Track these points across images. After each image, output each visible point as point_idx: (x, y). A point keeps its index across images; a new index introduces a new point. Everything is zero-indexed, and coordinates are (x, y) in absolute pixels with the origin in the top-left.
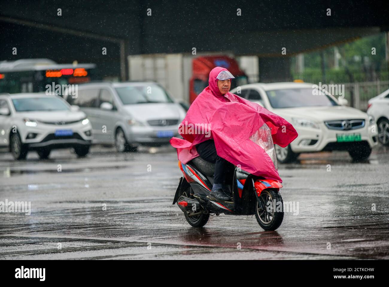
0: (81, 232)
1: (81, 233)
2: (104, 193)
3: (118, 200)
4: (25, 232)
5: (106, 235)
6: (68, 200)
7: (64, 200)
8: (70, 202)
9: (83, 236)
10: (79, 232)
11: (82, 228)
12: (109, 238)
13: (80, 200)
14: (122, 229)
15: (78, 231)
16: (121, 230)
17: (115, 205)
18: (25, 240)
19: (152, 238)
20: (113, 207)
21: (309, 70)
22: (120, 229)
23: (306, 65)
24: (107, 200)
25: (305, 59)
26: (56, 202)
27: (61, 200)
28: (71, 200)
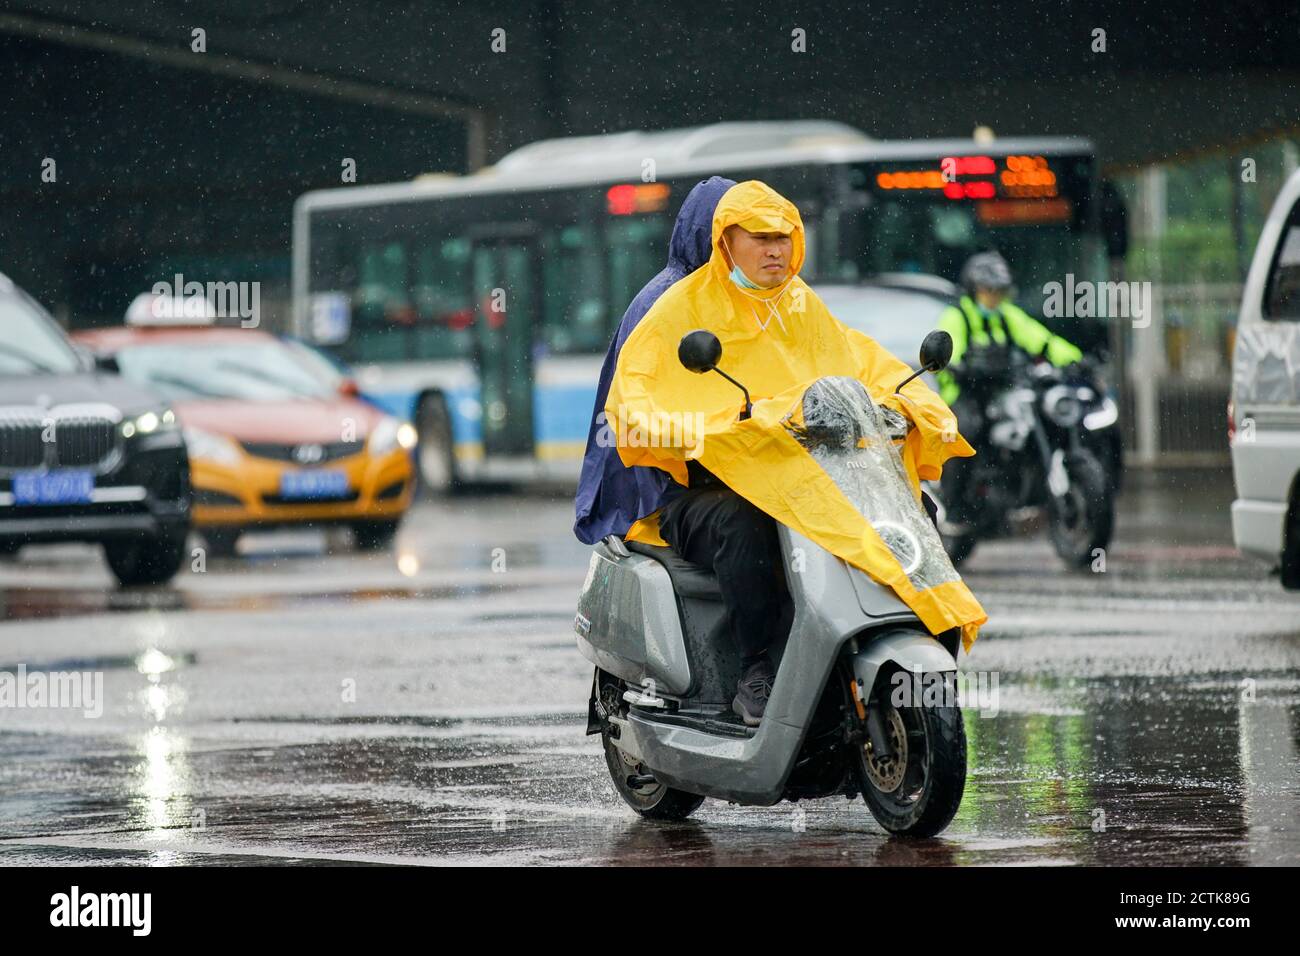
0: (312, 833)
1: (311, 839)
2: (403, 688)
3: (452, 714)
4: (103, 830)
5: (405, 846)
6: (266, 713)
7: (251, 710)
8: (274, 720)
9: (321, 850)
10: (306, 833)
11: (320, 817)
12: (419, 857)
13: (310, 712)
14: (466, 825)
15: (304, 829)
16: (466, 828)
17: (442, 734)
18: (104, 860)
19: (580, 858)
20: (435, 740)
21: (1184, 231)
22: (462, 825)
23: (1176, 208)
24: (413, 713)
25: (1172, 187)
26: (221, 720)
27: (238, 714)
28: (276, 713)
